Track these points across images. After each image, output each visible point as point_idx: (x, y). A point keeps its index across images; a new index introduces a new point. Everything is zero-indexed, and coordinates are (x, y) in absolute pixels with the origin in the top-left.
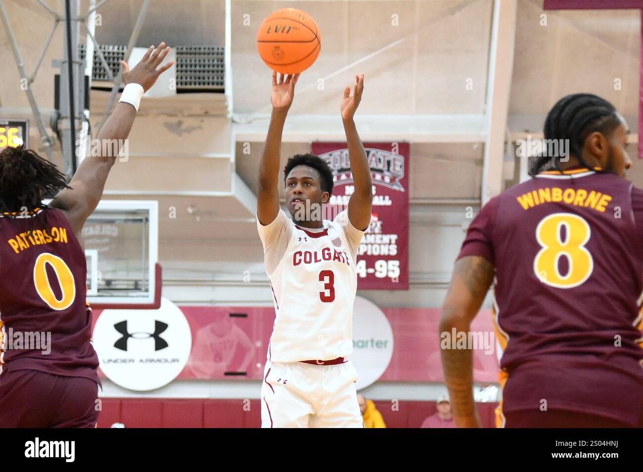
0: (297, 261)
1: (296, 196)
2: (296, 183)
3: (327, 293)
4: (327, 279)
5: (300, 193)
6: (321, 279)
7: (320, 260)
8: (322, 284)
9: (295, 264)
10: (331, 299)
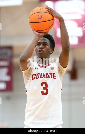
0: (34, 78)
1: (40, 49)
2: (40, 45)
3: (45, 91)
4: (44, 86)
5: (42, 48)
6: (42, 85)
7: (42, 78)
8: (42, 87)
9: (33, 79)
10: (46, 94)
